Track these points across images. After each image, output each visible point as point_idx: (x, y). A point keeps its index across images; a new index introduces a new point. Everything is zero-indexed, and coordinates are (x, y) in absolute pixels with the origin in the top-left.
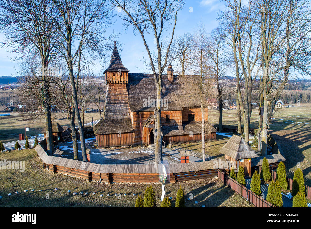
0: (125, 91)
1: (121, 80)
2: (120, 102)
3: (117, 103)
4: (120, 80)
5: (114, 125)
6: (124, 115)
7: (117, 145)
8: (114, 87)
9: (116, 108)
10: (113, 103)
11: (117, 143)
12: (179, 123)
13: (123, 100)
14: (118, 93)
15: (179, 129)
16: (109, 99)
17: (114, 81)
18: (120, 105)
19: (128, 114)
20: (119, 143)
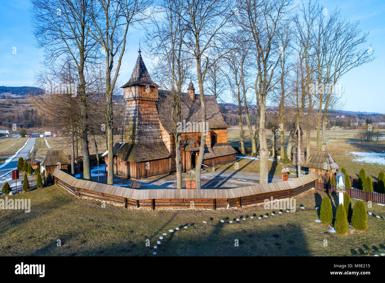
0: (155, 109)
1: (152, 97)
2: (152, 123)
3: (149, 124)
4: (150, 97)
5: (149, 150)
6: (156, 138)
7: (155, 174)
8: (143, 105)
9: (148, 130)
10: (144, 124)
11: (155, 171)
12: (208, 145)
13: (154, 121)
14: (149, 112)
15: (210, 152)
16: (140, 119)
17: (144, 98)
18: (152, 127)
19: (160, 137)
20: (157, 171)
